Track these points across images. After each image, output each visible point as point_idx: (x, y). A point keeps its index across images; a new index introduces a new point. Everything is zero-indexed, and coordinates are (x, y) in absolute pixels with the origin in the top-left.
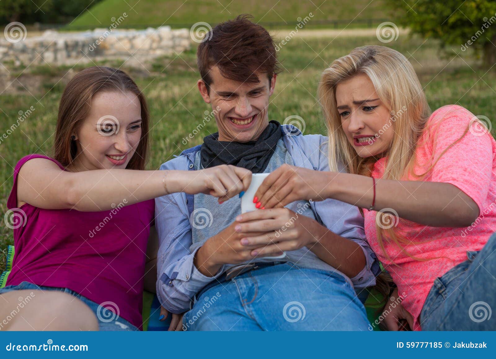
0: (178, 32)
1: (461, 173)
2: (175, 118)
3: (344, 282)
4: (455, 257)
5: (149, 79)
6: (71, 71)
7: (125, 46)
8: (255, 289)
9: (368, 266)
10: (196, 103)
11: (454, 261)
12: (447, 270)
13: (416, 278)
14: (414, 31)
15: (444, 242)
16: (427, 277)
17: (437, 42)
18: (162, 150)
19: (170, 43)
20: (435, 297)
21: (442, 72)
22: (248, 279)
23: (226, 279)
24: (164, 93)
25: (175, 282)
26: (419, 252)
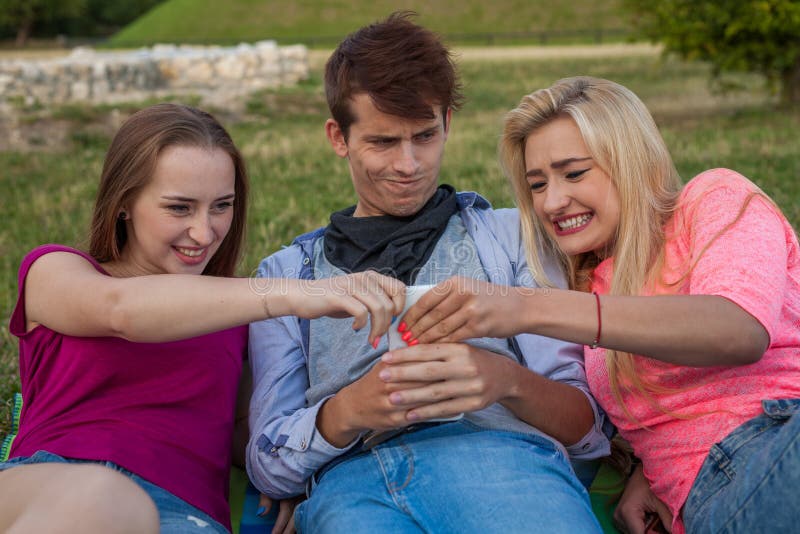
0: (288, 51)
1: (737, 278)
2: (284, 190)
3: (553, 451)
4: (741, 409)
5: (243, 127)
6: (116, 114)
7: (202, 72)
8: (409, 466)
9: (597, 425)
10: (318, 165)
11: (740, 416)
12: (728, 432)
13: (676, 446)
14: (670, 49)
15: (720, 387)
16: (696, 444)
17: (706, 67)
18: (263, 240)
19: (276, 68)
20: (712, 476)
21: (714, 115)
22: (397, 448)
23: (363, 448)
24: (266, 150)
25: (281, 452)
26: (679, 406)
